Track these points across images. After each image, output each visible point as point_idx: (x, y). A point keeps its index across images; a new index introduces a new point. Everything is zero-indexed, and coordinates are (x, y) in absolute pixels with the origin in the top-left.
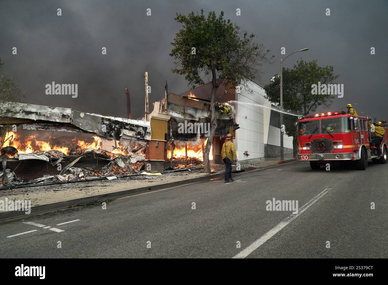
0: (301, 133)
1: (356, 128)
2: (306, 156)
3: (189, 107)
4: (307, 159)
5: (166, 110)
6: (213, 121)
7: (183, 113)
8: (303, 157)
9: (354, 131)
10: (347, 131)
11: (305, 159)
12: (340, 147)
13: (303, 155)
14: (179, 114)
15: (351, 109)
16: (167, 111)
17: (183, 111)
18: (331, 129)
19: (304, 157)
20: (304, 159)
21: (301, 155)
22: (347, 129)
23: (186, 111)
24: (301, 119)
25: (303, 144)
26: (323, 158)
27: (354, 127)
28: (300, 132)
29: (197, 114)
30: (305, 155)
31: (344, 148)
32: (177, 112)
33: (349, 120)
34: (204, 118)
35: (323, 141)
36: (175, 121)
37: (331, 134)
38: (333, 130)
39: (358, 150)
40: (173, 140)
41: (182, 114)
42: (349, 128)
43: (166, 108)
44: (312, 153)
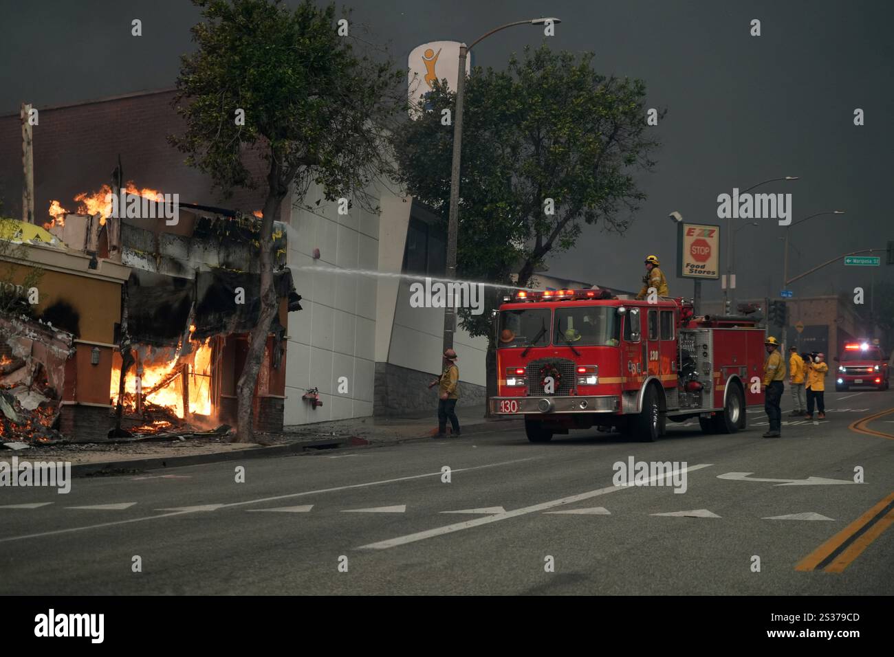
0: (505, 341)
1: (634, 334)
2: (514, 403)
3: (170, 234)
4: (514, 409)
5: (114, 248)
6: (267, 296)
7: (150, 254)
8: (506, 405)
9: (629, 341)
10: (610, 343)
11: (511, 411)
12: (592, 380)
13: (505, 400)
14: (143, 258)
15: (655, 270)
16: (120, 252)
17: (151, 249)
18: (576, 336)
19: (508, 403)
20: (507, 410)
21: (501, 400)
22: (609, 336)
23: (161, 250)
24: (507, 302)
25: (508, 371)
26: (552, 408)
27: (629, 332)
28: (503, 338)
29: (192, 259)
30: (510, 400)
31: (600, 382)
32: (136, 251)
33: (617, 315)
34: (209, 270)
35: (554, 365)
36: (135, 284)
37: (576, 347)
38: (580, 337)
39: (638, 391)
40: (128, 342)
41: (150, 257)
42: (616, 335)
43: (115, 243)
44: (528, 395)
